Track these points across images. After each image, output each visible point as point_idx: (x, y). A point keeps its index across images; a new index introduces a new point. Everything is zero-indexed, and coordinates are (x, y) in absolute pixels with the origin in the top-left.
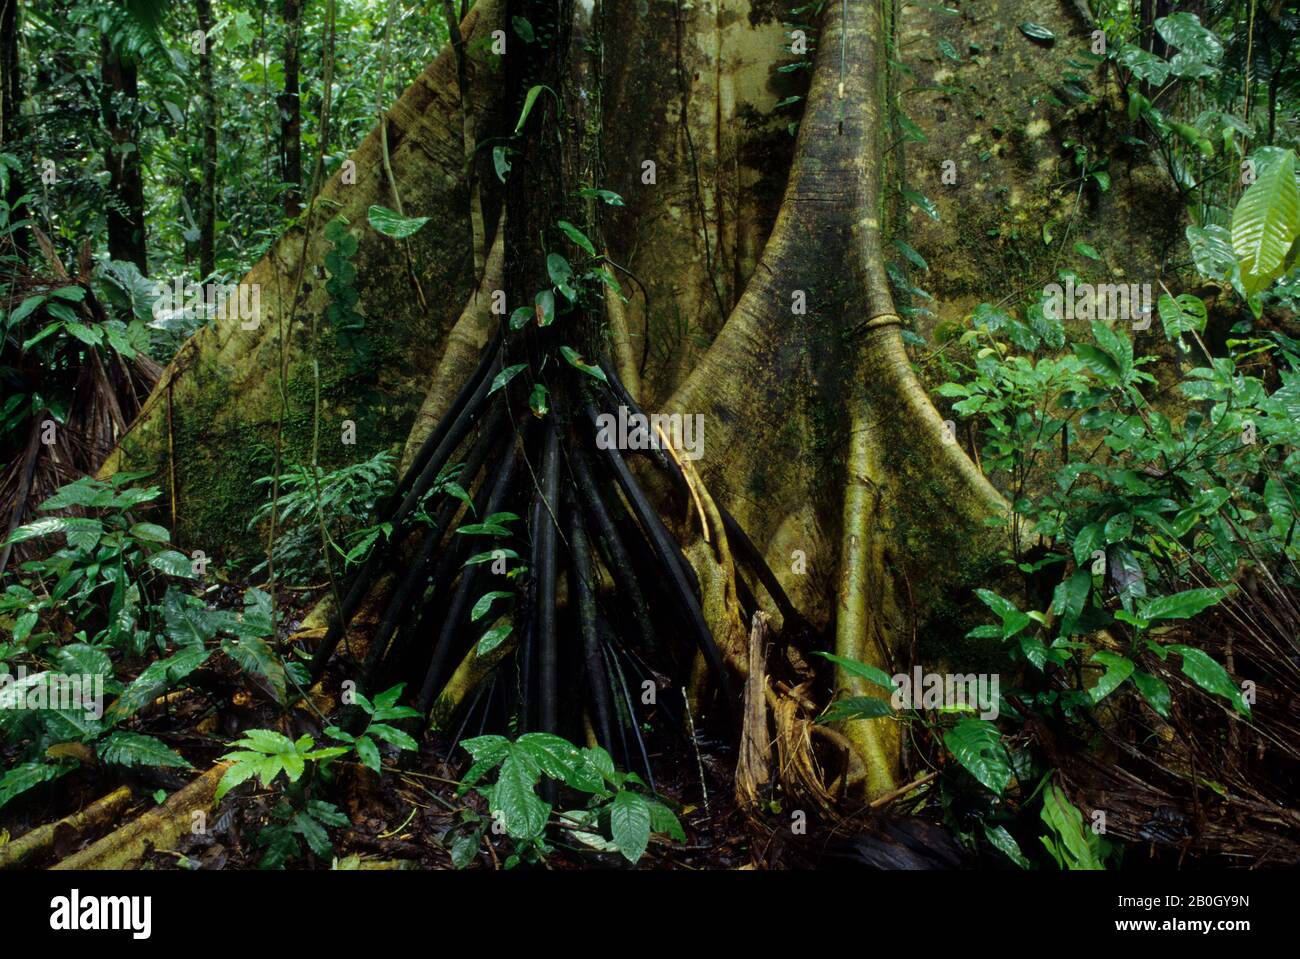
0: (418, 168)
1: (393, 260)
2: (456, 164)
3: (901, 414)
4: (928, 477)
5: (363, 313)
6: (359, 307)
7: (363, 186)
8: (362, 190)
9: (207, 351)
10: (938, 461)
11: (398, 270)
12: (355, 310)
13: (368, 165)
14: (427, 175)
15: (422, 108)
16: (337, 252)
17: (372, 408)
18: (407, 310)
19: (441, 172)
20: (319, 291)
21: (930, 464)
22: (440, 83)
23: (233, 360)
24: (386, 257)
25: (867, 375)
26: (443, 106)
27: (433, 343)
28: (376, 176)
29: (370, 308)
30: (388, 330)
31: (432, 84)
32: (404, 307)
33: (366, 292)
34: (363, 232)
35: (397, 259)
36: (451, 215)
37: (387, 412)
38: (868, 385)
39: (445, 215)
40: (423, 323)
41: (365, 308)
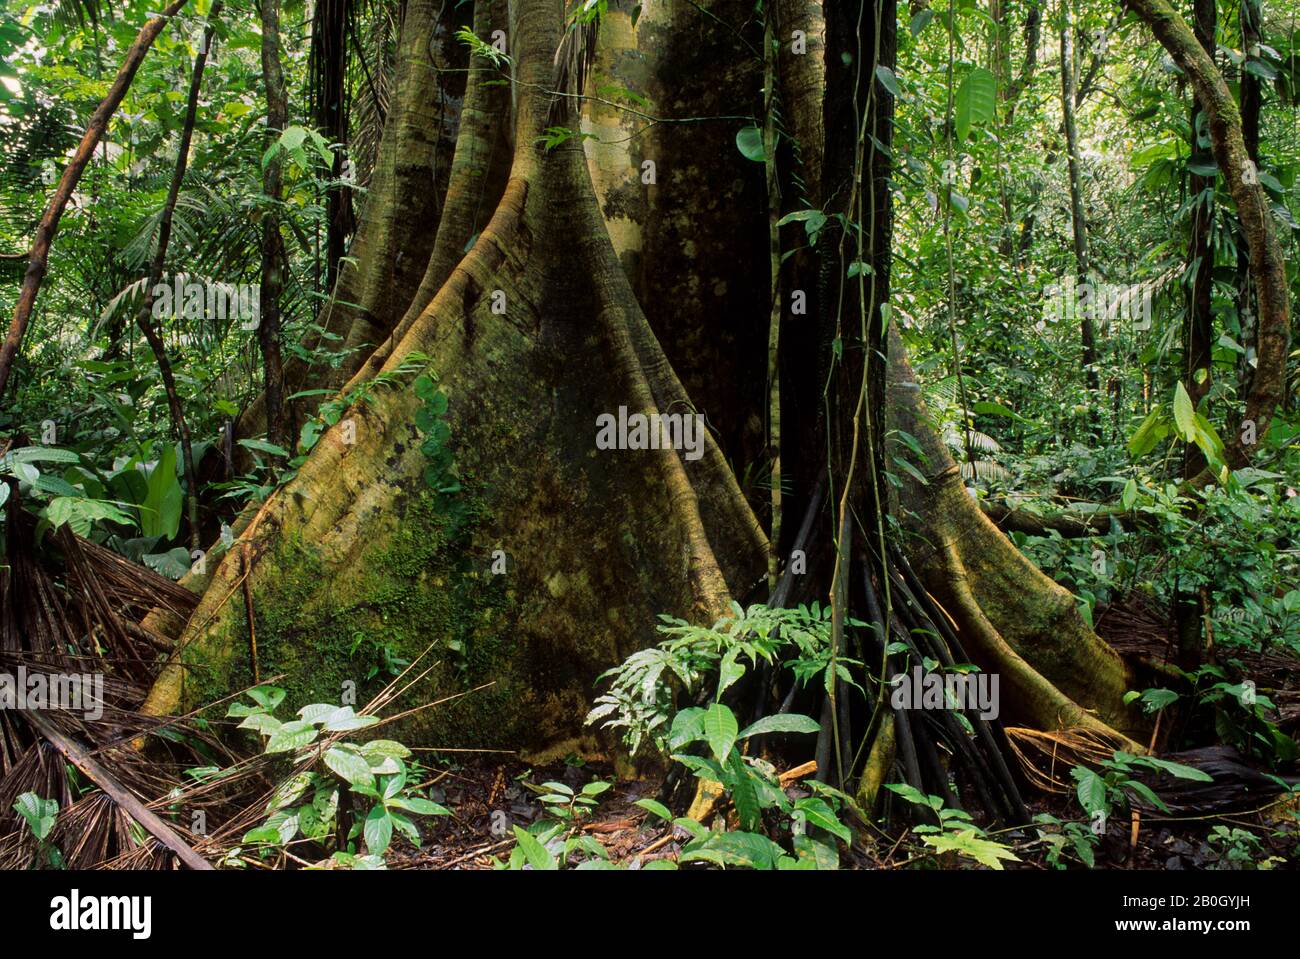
0: (496, 327)
1: (484, 420)
2: (528, 327)
3: (977, 531)
4: (1000, 570)
5: (457, 475)
6: (454, 468)
7: (449, 341)
8: (449, 345)
9: (290, 527)
10: (1007, 558)
11: (487, 429)
12: (450, 471)
13: (451, 319)
14: (504, 334)
15: (494, 267)
16: (427, 410)
17: (465, 575)
18: (496, 470)
19: (517, 333)
20: (413, 452)
21: (1002, 561)
22: (507, 245)
23: (320, 535)
24: (476, 416)
25: (948, 506)
26: (511, 268)
27: (522, 503)
28: (460, 331)
29: (463, 469)
30: (481, 491)
31: (501, 245)
32: (493, 467)
33: (460, 452)
34: (451, 389)
35: (487, 419)
36: (531, 376)
37: (480, 576)
38: (950, 513)
39: (526, 375)
40: (513, 483)
41: (460, 470)
